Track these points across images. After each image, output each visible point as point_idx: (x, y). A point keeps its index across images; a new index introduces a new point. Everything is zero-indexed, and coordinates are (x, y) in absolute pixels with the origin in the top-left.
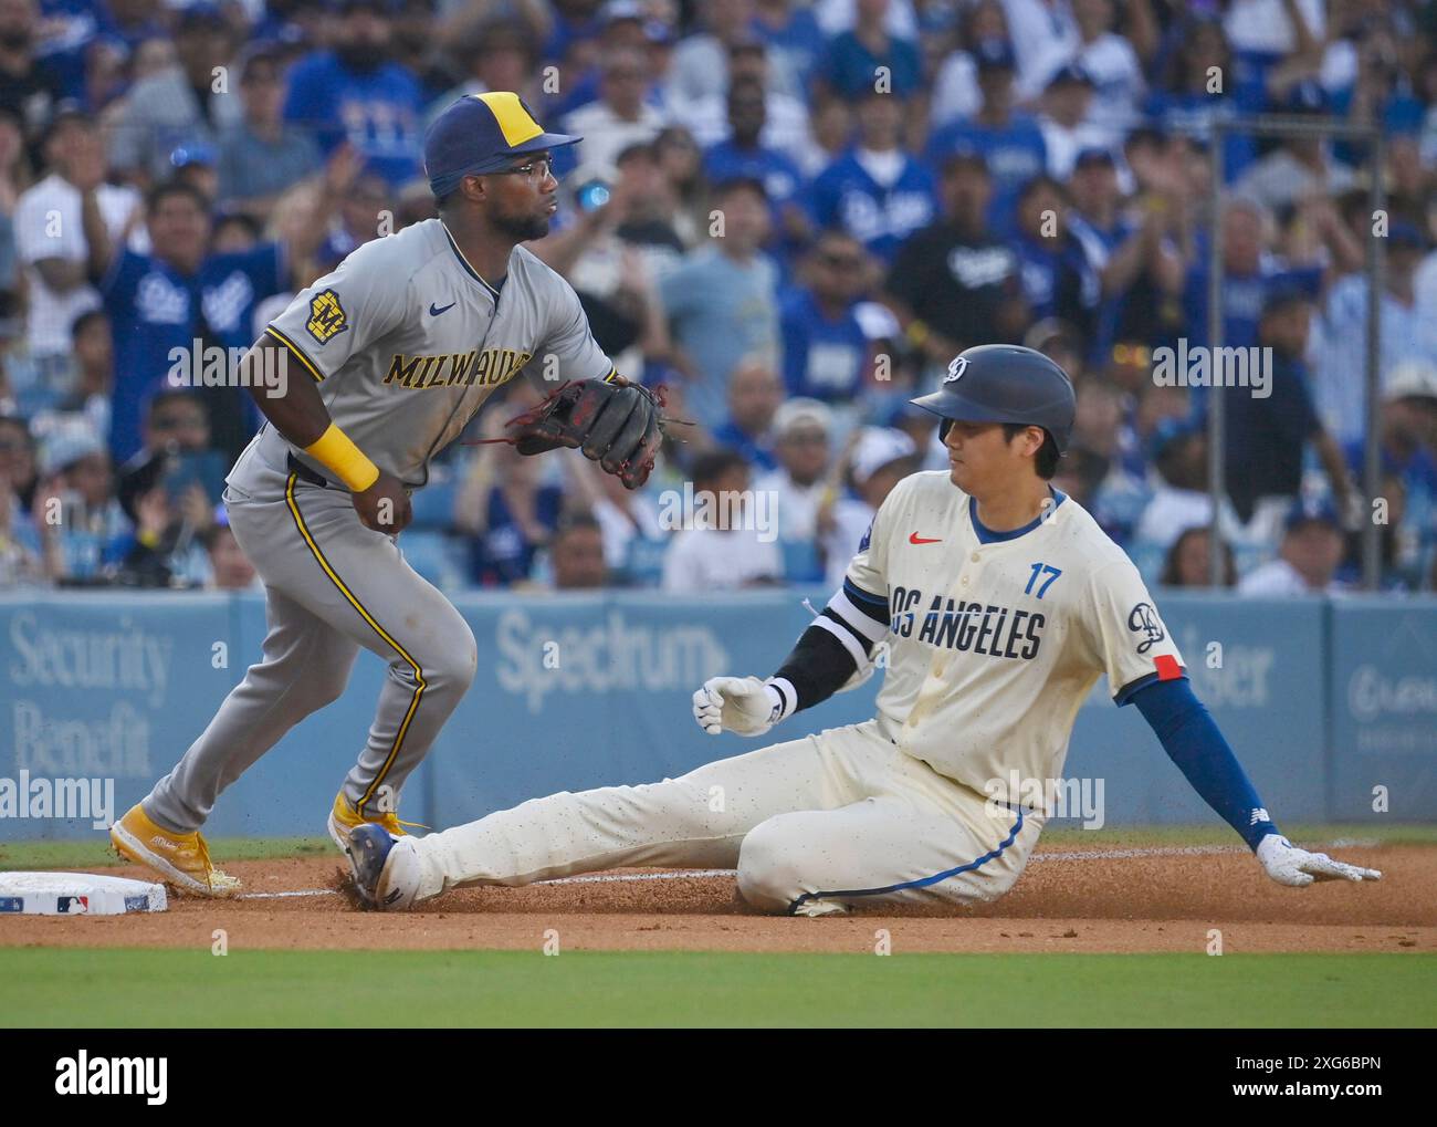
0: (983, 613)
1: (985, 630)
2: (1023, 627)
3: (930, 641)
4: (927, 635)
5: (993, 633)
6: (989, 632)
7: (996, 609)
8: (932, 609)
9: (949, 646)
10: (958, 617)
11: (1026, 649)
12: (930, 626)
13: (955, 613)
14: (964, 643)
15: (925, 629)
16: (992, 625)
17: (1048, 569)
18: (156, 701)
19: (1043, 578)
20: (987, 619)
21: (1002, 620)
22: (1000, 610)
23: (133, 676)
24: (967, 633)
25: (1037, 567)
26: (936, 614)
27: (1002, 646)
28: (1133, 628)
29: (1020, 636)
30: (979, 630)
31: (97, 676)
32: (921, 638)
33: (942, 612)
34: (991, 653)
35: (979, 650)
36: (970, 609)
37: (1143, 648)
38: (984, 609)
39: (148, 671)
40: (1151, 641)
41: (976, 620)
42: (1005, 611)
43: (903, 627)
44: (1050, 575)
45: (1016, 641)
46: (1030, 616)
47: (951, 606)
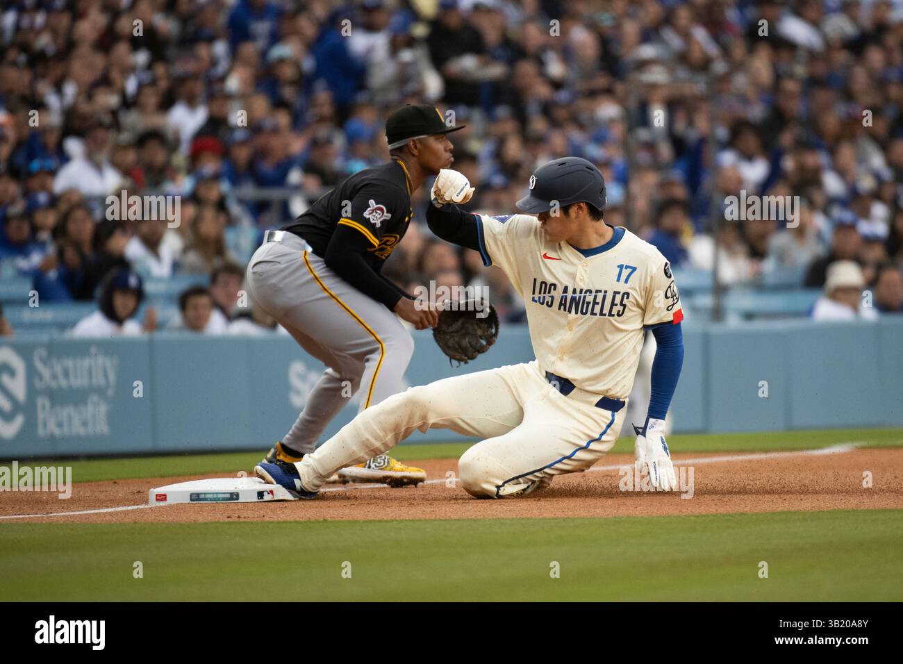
0: (594, 294)
1: (595, 303)
2: (618, 300)
3: (565, 310)
4: (562, 307)
5: (600, 304)
6: (598, 304)
7: (600, 291)
8: (563, 293)
9: (577, 313)
10: (580, 297)
11: (619, 311)
12: (563, 302)
13: (577, 295)
14: (584, 311)
15: (561, 304)
16: (599, 299)
17: (627, 267)
18: (110, 392)
19: (626, 272)
20: (595, 297)
21: (604, 297)
22: (603, 292)
23: (99, 380)
24: (585, 305)
25: (621, 267)
26: (566, 297)
27: (606, 311)
28: (667, 297)
29: (616, 305)
30: (592, 303)
31: (78, 382)
32: (559, 309)
33: (570, 294)
34: (600, 315)
35: (593, 313)
36: (586, 292)
37: (670, 308)
38: (594, 291)
39: (106, 376)
40: (674, 304)
41: (590, 298)
42: (606, 292)
43: (548, 302)
44: (629, 270)
45: (614, 307)
46: (621, 294)
47: (574, 291)
